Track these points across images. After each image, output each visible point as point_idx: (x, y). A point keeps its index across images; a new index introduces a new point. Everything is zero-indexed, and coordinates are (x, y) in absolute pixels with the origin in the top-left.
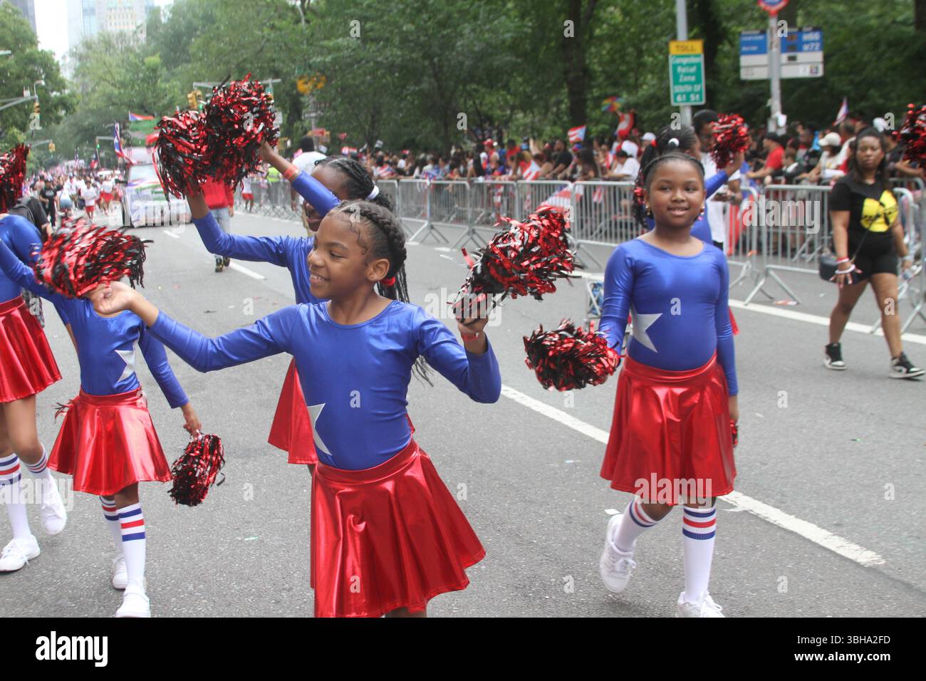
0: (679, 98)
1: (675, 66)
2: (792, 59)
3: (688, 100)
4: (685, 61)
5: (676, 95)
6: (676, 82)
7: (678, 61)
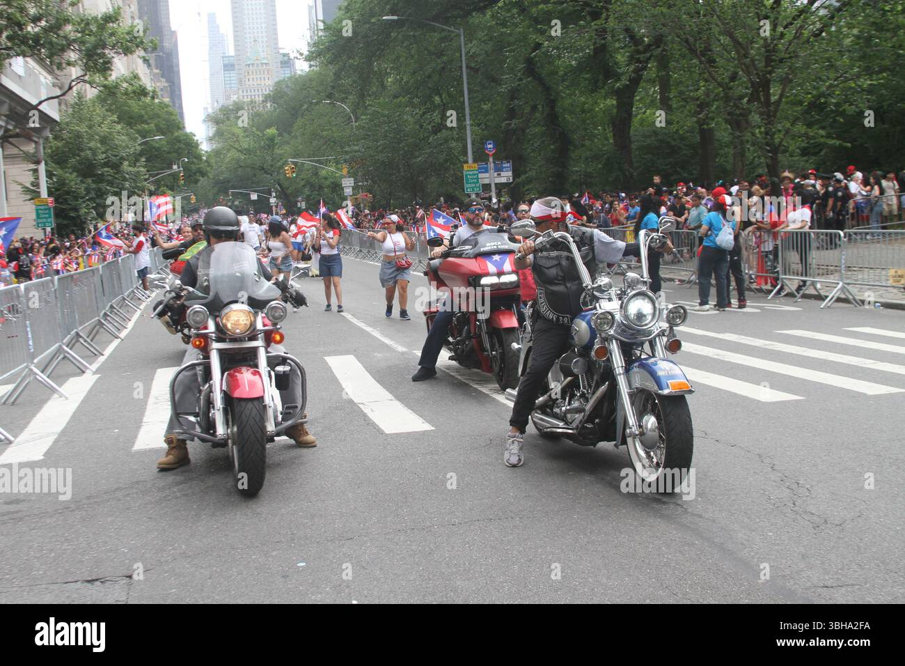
0: (469, 190)
1: (466, 175)
2: (499, 175)
3: (473, 190)
4: (471, 173)
5: (467, 189)
6: (468, 183)
7: (468, 173)
